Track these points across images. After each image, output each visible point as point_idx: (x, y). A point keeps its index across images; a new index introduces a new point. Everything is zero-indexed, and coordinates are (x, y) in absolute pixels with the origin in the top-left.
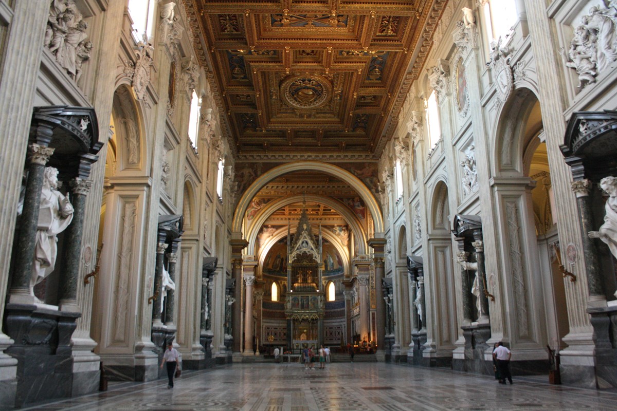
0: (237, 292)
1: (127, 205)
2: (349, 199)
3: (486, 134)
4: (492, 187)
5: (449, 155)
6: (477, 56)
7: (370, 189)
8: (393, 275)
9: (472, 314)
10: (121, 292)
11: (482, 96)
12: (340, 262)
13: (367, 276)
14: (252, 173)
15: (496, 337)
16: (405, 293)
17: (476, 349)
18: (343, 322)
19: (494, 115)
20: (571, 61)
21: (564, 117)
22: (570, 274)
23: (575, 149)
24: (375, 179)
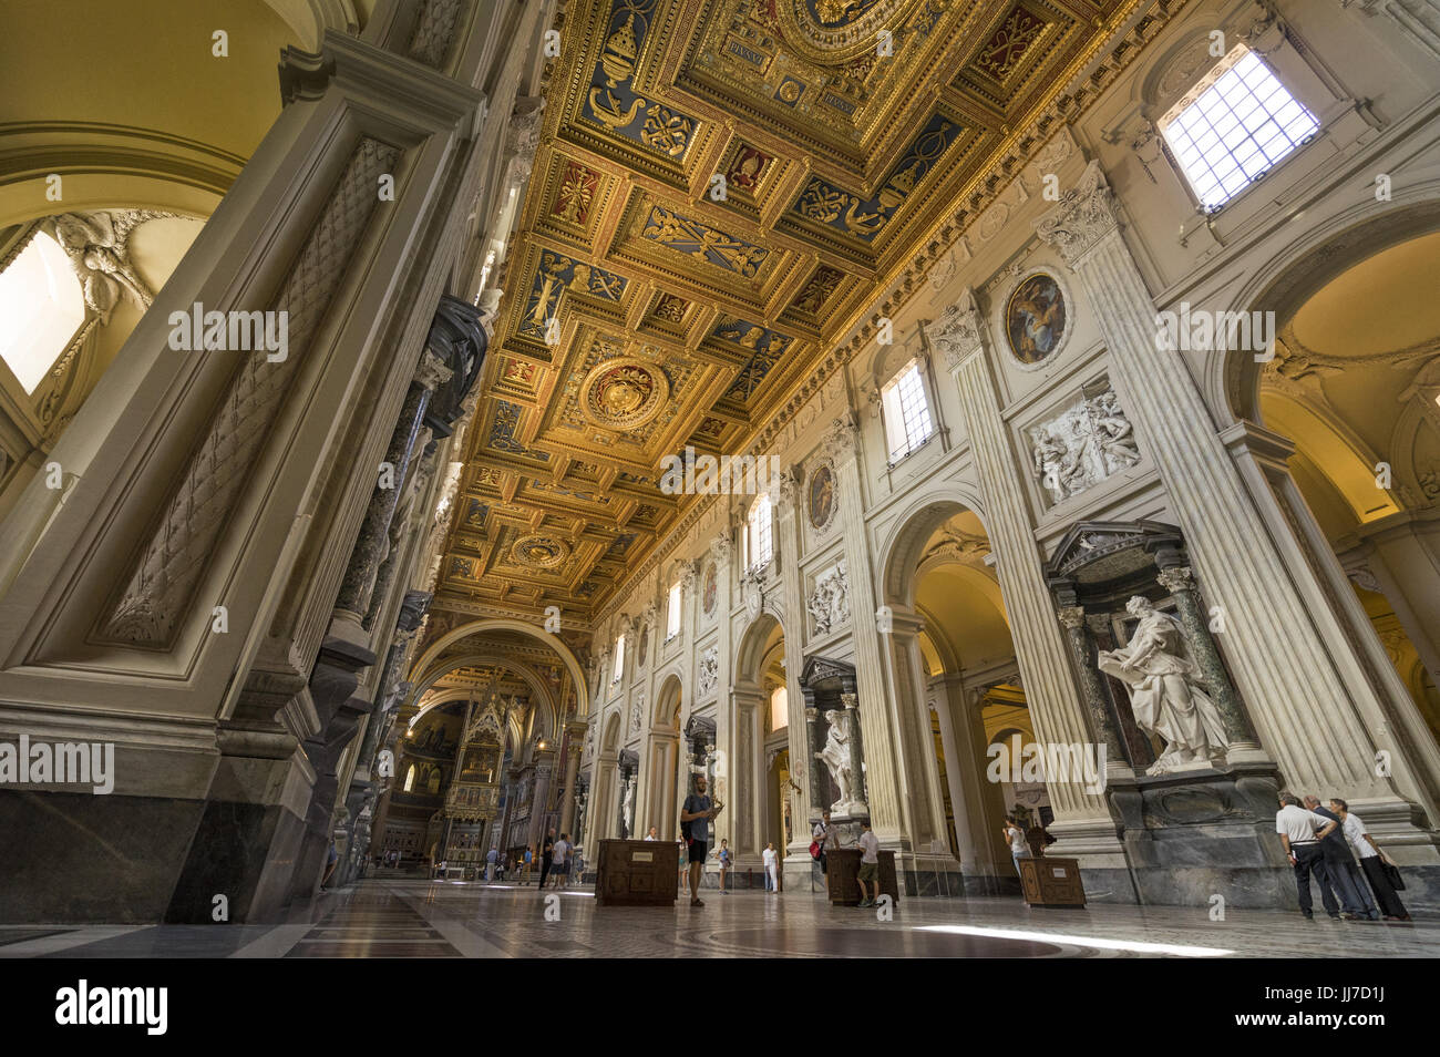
2: (544, 667)
3: (731, 640)
4: (731, 694)
5: (688, 650)
6: (731, 570)
7: (579, 662)
8: (593, 769)
11: (731, 606)
13: (549, 767)
14: (446, 625)
16: (608, 792)
19: (740, 629)
20: (811, 608)
21: (803, 652)
22: (798, 788)
23: (810, 683)
24: (587, 652)
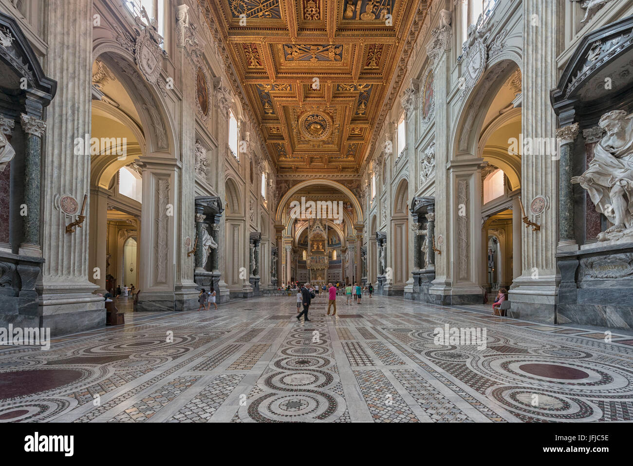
0: (280, 255)
1: (160, 181)
3: (448, 127)
4: (449, 169)
5: (412, 157)
6: (448, 58)
7: (355, 195)
8: (367, 245)
9: (420, 263)
10: (160, 247)
11: (448, 94)
12: (339, 240)
13: (353, 246)
14: (287, 186)
15: (441, 279)
16: (374, 254)
17: (422, 286)
18: (341, 271)
21: (557, 63)
22: (534, 224)
23: (568, 94)
